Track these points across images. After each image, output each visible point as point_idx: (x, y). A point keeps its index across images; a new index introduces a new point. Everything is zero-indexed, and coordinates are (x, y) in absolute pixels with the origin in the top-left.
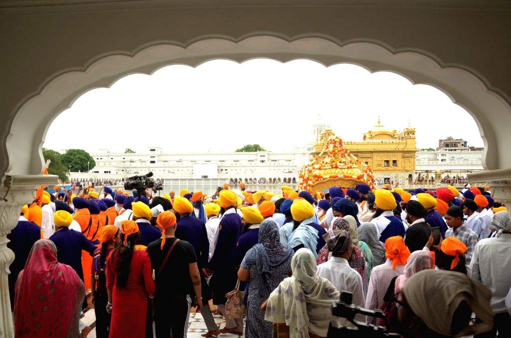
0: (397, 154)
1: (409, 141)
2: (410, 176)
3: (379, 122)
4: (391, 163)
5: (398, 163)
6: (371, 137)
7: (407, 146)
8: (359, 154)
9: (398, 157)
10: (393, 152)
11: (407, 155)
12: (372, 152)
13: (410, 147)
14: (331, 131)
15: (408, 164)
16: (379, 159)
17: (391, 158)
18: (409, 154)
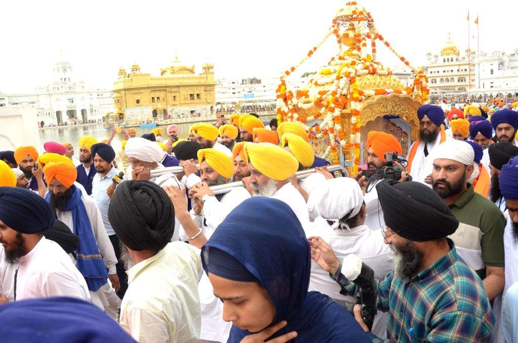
0: (200, 88)
1: (209, 76)
2: (212, 108)
3: (177, 58)
4: (195, 96)
5: (202, 96)
6: (174, 72)
7: (208, 81)
8: (168, 89)
9: (201, 91)
10: (197, 86)
11: (208, 88)
12: (178, 86)
13: (210, 82)
14: (138, 66)
15: (209, 97)
16: (185, 93)
17: (195, 91)
18: (209, 87)
